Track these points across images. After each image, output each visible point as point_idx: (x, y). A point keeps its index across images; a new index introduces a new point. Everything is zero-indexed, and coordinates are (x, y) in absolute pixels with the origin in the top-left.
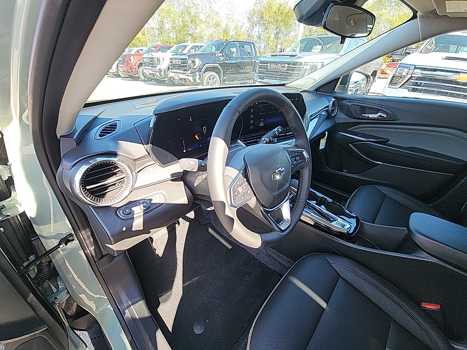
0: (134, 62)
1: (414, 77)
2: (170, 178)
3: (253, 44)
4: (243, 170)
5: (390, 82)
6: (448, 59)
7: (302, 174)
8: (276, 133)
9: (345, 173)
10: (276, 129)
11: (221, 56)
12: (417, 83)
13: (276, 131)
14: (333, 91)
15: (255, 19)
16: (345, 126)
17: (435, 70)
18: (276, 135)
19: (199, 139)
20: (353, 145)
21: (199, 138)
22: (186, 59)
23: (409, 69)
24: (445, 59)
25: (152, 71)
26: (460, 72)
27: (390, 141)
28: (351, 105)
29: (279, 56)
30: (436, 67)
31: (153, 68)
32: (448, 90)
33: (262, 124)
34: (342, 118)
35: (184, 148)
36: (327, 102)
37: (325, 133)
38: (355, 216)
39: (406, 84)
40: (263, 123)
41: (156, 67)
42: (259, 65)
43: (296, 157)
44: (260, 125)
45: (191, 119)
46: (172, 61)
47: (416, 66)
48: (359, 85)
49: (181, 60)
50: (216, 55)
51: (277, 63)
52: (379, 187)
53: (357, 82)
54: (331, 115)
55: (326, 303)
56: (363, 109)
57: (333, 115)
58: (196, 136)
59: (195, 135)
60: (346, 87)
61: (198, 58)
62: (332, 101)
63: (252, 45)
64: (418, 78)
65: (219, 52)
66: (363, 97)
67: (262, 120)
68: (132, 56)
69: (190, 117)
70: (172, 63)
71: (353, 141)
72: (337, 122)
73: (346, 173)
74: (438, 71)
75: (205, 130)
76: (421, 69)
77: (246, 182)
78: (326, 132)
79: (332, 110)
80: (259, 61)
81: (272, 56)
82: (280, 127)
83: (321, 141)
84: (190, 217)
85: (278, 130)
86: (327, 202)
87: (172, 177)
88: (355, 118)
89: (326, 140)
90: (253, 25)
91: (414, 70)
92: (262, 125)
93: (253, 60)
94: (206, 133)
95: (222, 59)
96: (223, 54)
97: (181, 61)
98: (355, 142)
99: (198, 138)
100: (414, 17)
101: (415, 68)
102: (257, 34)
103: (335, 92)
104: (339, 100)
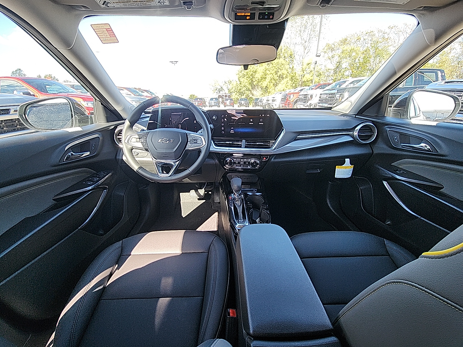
0: (292, 99)
20: (387, 182)
22: (334, 94)
25: (304, 106)
28: (389, 131)
29: (456, 83)
31: (305, 103)
33: (232, 131)
34: (380, 148)
41: (307, 102)
44: (231, 132)
46: (321, 96)
49: (329, 94)
61: (348, 92)
67: (232, 128)
68: (292, 94)
70: (321, 98)
72: (374, 152)
97: (329, 96)
98: (389, 179)
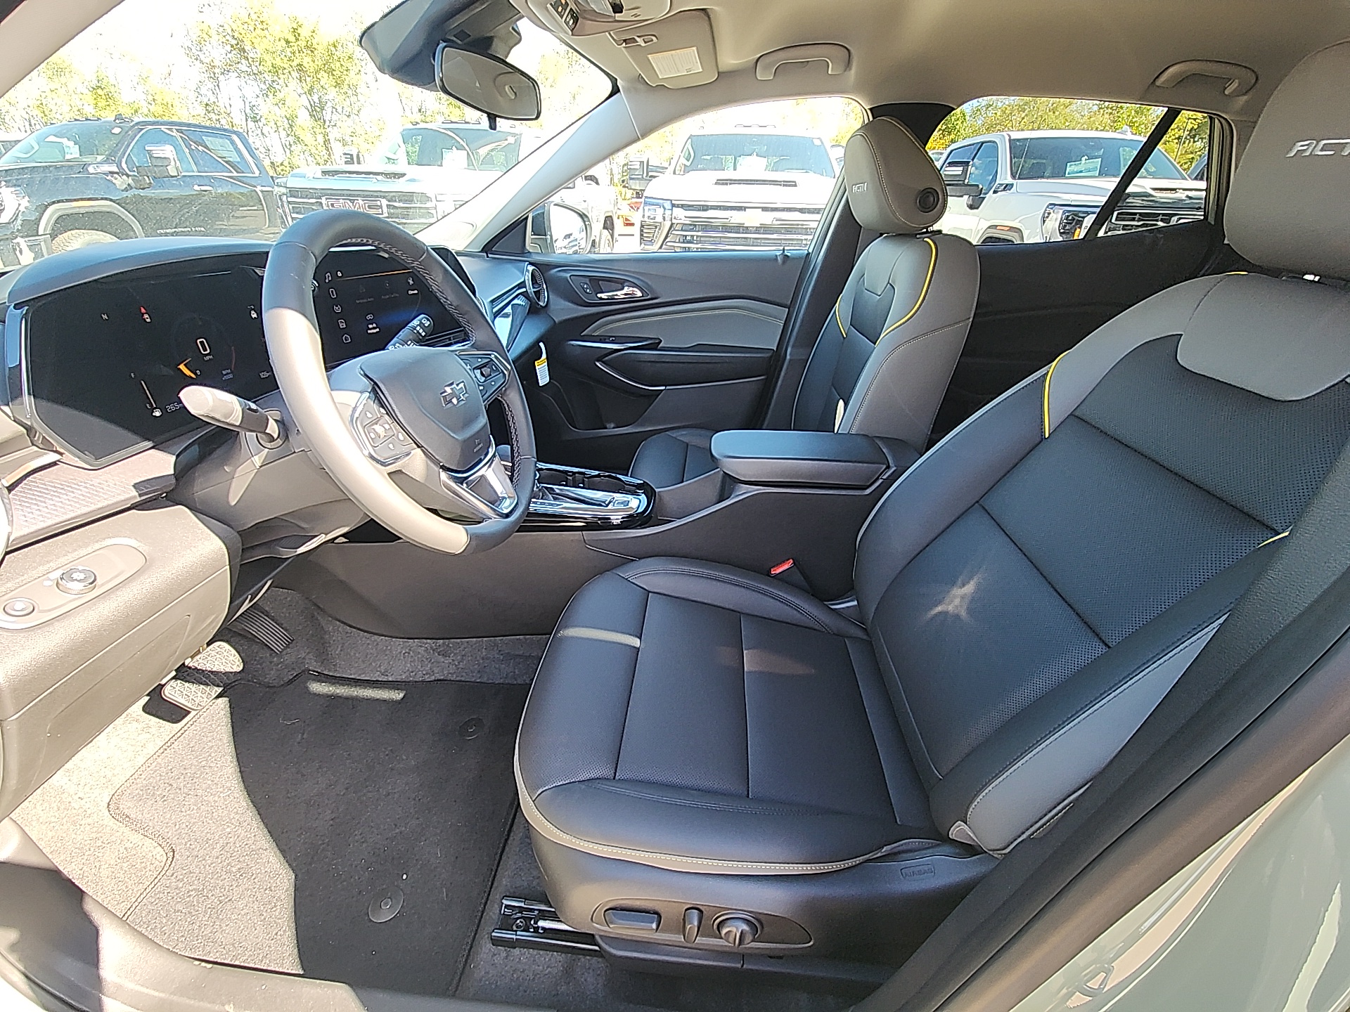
1: (677, 224)
2: (135, 497)
3: (237, 135)
4: (370, 393)
5: (641, 239)
6: (719, 184)
7: (508, 405)
8: (418, 332)
9: (611, 430)
10: (416, 322)
11: (112, 173)
12: (686, 236)
13: (417, 325)
14: (523, 251)
15: (217, 53)
16: (576, 327)
17: (705, 208)
18: (420, 334)
19: (193, 376)
20: (603, 362)
21: (195, 374)
23: (665, 209)
24: (716, 184)
26: (745, 209)
27: (661, 341)
28: (570, 276)
29: (348, 175)
30: (705, 201)
32: (731, 245)
33: (374, 328)
34: (563, 310)
35: (152, 405)
36: (520, 275)
37: (540, 347)
38: (642, 482)
39: (667, 240)
40: (374, 325)
42: (289, 202)
43: (483, 367)
44: (369, 331)
45: (146, 316)
47: (673, 202)
48: (577, 243)
50: (91, 169)
51: (354, 196)
52: (674, 434)
53: (569, 236)
54: (539, 304)
55: (638, 638)
56: (597, 283)
57: (541, 303)
58: (182, 367)
59: (179, 365)
60: (549, 241)
62: (528, 271)
63: (235, 137)
64: (684, 227)
65: (100, 158)
66: (587, 258)
67: (370, 317)
69: (143, 310)
71: (603, 355)
72: (557, 320)
73: (614, 428)
74: (711, 209)
75: (205, 350)
76: (682, 206)
77: (386, 417)
78: (542, 345)
79: (537, 293)
80: (283, 190)
81: (324, 173)
82: (423, 316)
83: (537, 368)
84: (227, 670)
85: (421, 322)
86: (586, 478)
87: (140, 495)
88: (585, 305)
89: (546, 364)
90: (214, 74)
91: (672, 210)
92: (374, 331)
93: (258, 189)
94: (211, 357)
95: (120, 182)
96: (119, 166)
98: (607, 355)
99: (192, 372)
100: (615, 91)
101: (672, 207)
102: (238, 105)
103: (529, 252)
104: (542, 269)
